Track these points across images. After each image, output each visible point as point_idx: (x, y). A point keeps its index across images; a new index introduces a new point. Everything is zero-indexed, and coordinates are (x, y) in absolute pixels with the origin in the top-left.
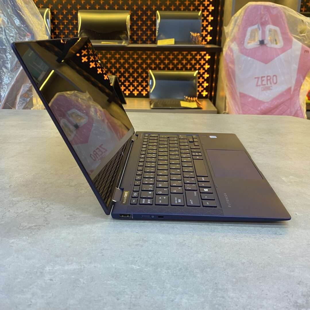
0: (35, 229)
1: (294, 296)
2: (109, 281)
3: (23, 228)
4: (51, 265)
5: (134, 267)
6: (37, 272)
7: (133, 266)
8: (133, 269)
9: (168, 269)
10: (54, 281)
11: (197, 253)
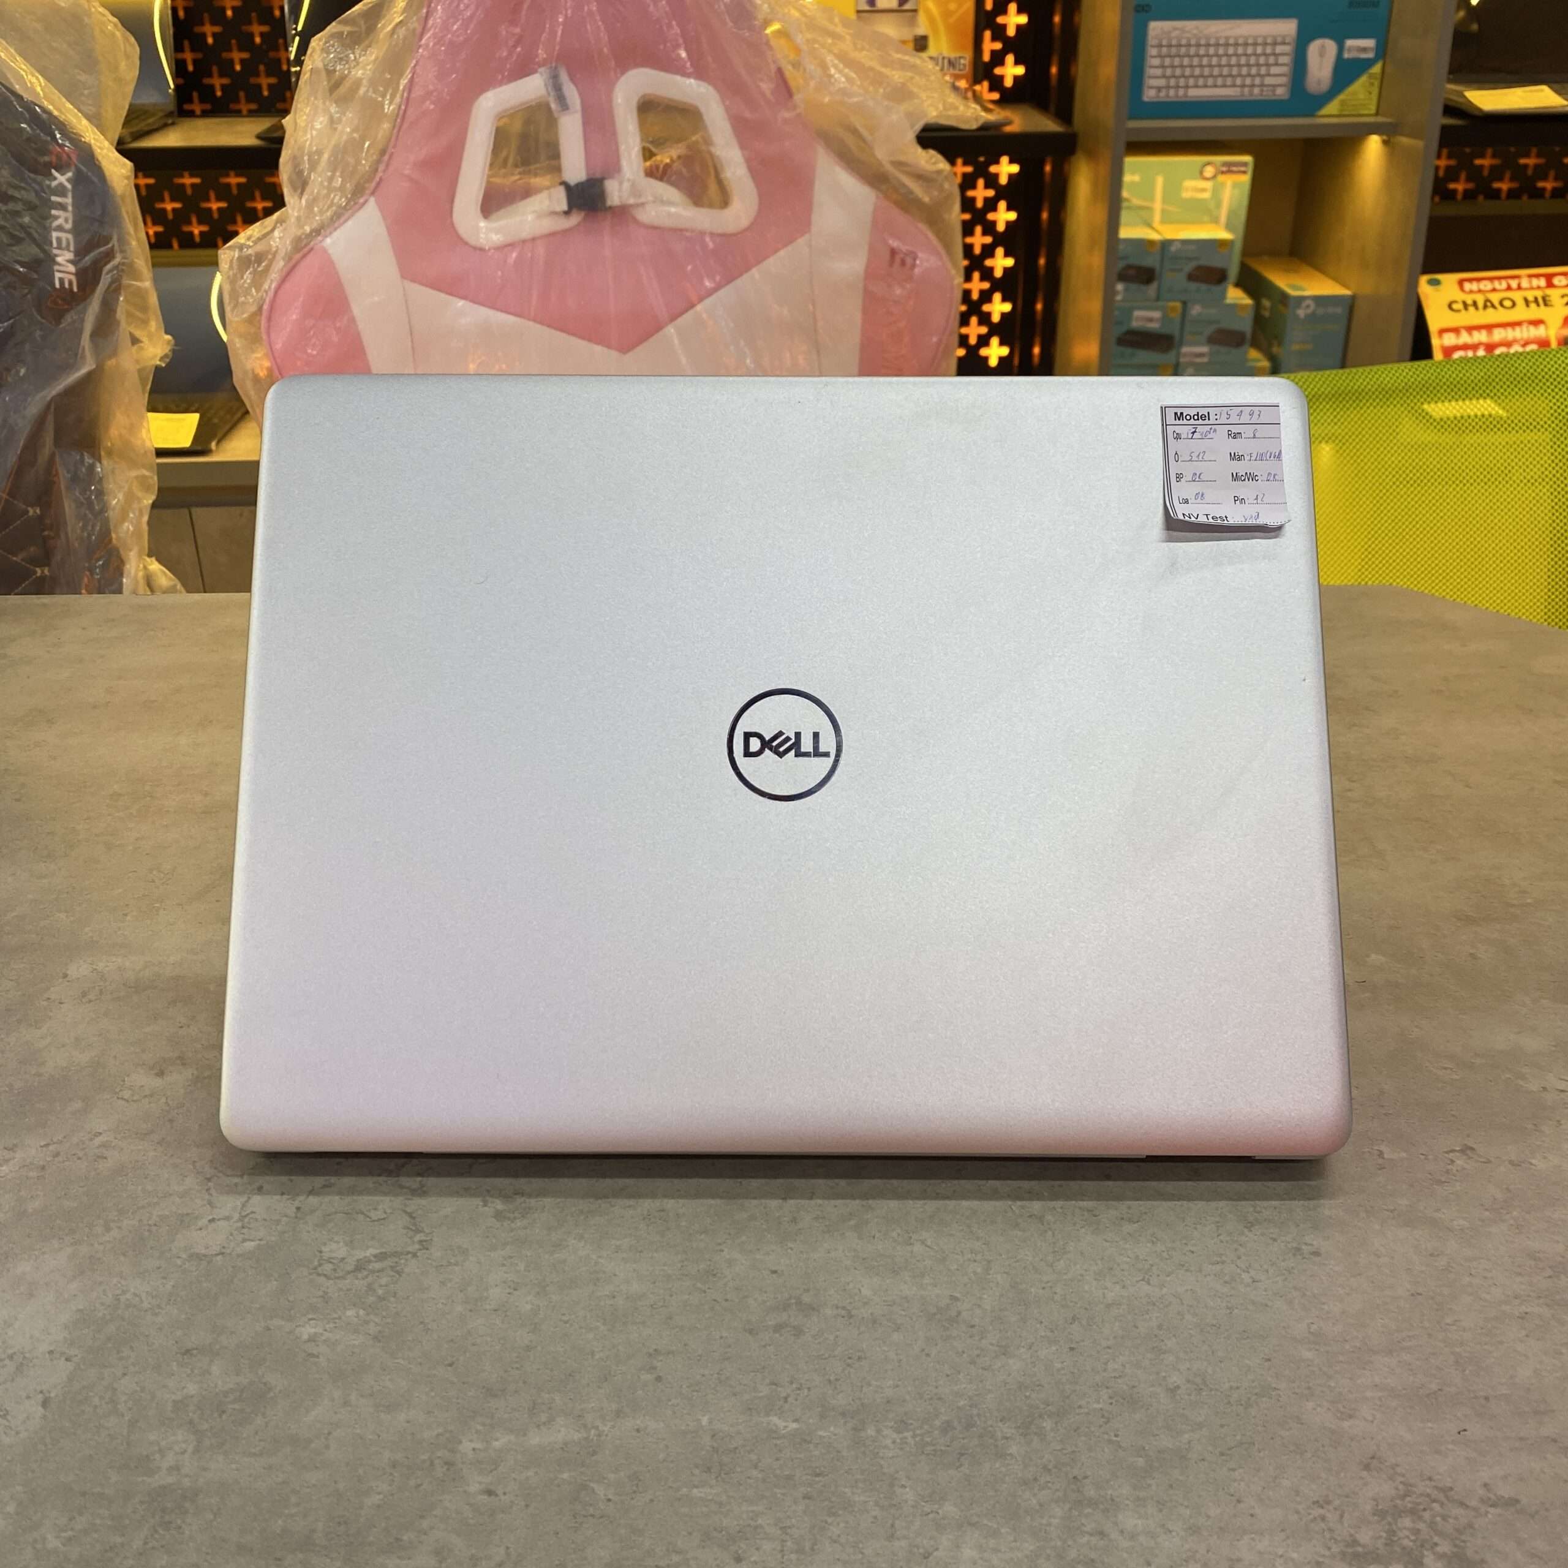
0: (382, 1270)
1: (1346, 1515)
2: (696, 1487)
3: (335, 1270)
4: (477, 1432)
5: (781, 1424)
6: (432, 1464)
7: (775, 1419)
8: (775, 1432)
9: (902, 1425)
10: (503, 1497)
11: (1004, 1354)
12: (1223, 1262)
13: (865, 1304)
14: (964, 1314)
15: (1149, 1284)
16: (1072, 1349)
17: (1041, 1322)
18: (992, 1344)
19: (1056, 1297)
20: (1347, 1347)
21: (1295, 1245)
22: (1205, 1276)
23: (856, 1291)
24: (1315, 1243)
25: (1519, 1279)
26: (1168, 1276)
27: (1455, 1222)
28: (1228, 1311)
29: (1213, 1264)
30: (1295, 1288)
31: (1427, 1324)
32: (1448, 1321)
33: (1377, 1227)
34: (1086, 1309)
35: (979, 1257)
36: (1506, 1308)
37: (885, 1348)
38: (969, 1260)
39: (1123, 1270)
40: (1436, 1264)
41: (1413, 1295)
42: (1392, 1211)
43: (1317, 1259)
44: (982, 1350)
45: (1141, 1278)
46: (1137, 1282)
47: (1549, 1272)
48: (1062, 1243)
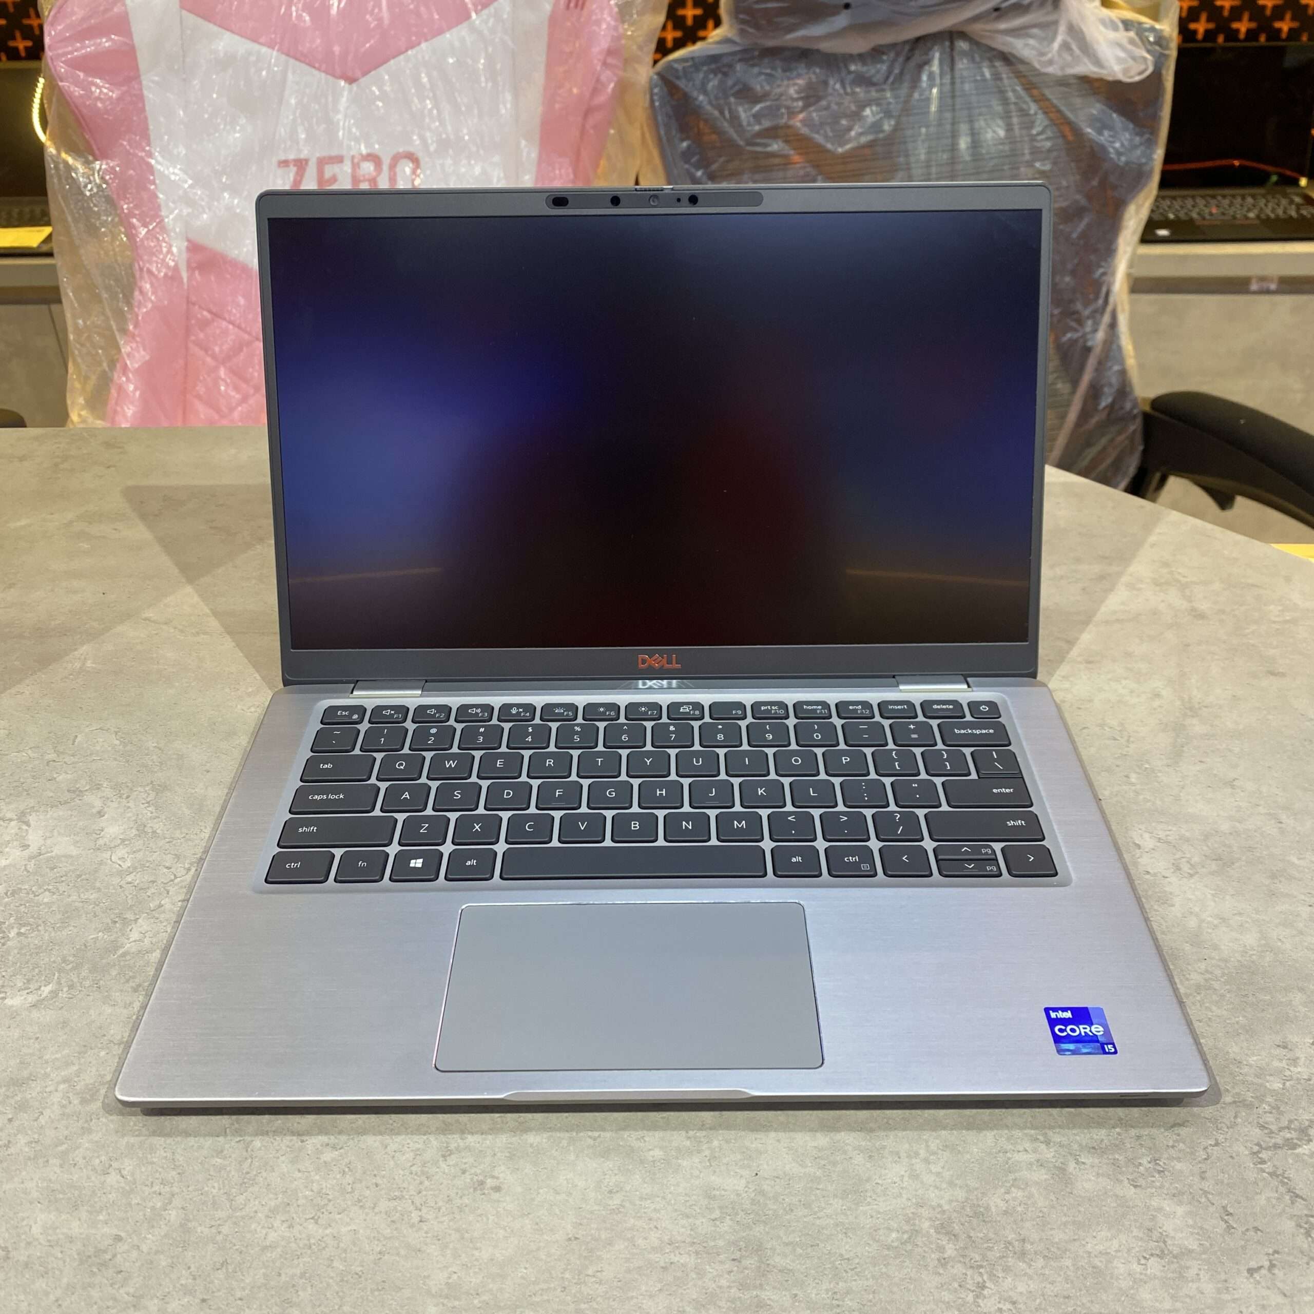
12: (401, 1198)
13: (29, 1244)
14: (119, 1256)
15: (316, 1223)
16: (204, 1301)
17: (189, 1268)
18: (128, 1294)
19: (219, 1238)
20: (476, 1302)
21: (481, 1178)
22: (376, 1214)
23: (27, 1229)
24: (501, 1175)
25: (684, 1222)
26: (339, 1214)
27: (651, 1153)
28: (379, 1256)
29: (389, 1200)
30: (457, 1230)
31: (567, 1275)
32: (590, 1272)
33: (572, 1157)
34: (241, 1252)
35: (167, 1189)
36: (654, 1257)
37: (22, 1297)
38: (155, 1192)
39: (298, 1206)
40: (610, 1202)
41: (570, 1239)
42: (595, 1140)
43: (495, 1196)
44: (115, 1300)
45: (311, 1216)
46: (306, 1220)
47: (717, 1214)
48: (255, 1173)
